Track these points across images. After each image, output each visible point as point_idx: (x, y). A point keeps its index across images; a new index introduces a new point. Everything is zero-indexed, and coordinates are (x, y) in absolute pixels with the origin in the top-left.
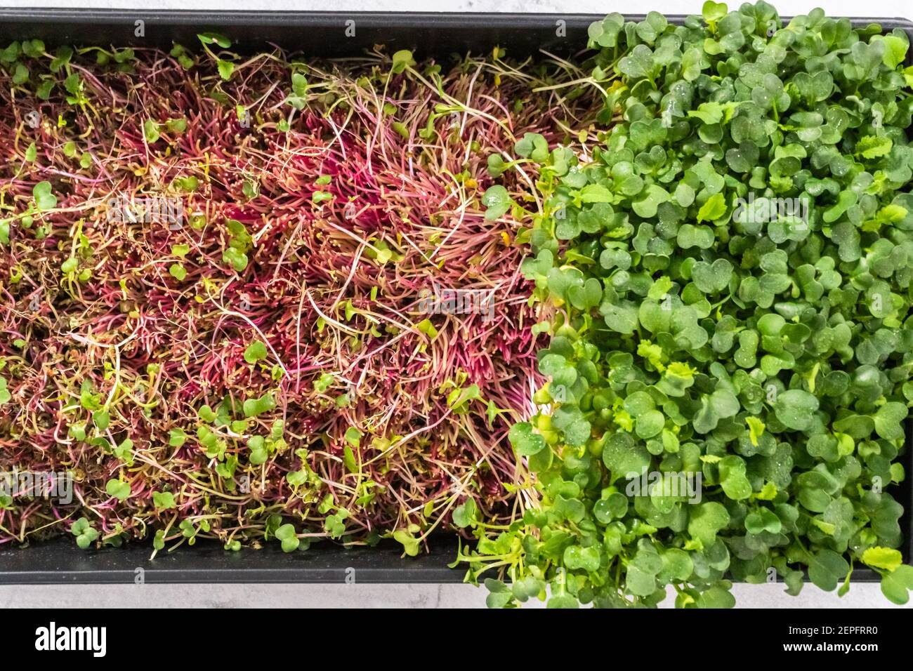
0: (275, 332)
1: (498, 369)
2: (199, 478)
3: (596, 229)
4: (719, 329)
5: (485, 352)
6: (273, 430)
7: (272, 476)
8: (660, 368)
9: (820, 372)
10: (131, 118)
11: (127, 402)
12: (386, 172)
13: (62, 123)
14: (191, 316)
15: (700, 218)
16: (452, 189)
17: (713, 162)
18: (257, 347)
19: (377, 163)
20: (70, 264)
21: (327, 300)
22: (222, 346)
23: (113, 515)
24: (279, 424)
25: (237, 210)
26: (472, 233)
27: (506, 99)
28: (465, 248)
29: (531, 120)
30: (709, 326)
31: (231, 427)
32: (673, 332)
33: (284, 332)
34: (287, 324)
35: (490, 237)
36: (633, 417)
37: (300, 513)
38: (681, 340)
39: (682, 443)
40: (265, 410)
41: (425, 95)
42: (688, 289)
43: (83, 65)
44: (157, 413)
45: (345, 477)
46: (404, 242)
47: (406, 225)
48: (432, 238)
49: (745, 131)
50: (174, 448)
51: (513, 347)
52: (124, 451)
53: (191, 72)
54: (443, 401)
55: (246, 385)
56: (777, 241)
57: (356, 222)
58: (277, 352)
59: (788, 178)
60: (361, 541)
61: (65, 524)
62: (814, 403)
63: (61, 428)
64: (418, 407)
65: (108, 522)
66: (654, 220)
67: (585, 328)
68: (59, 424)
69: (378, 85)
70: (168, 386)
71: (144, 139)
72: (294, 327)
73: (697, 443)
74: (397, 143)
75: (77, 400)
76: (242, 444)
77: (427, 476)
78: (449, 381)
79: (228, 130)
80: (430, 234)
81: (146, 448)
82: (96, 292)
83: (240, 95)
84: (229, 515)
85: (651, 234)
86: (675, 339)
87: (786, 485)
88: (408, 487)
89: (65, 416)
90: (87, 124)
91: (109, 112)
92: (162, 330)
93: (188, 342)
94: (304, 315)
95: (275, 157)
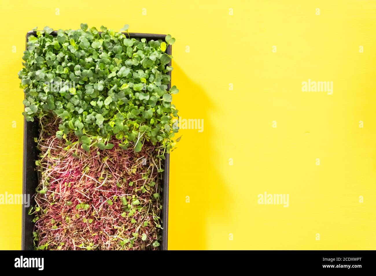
2: (143, 216)
10: (51, 232)
11: (123, 234)
12: (66, 168)
13: (53, 249)
19: (64, 170)
20: (88, 248)
23: (153, 237)
27: (48, 137)
31: (130, 208)
33: (106, 195)
40: (126, 200)
43: (38, 244)
44: (126, 227)
46: (84, 163)
50: (136, 222)
52: (135, 235)
53: (40, 217)
55: (119, 204)
58: (111, 196)
60: (161, 175)
69: (44, 170)
70: (120, 223)
71: (57, 229)
72: (106, 192)
75: (123, 246)
82: (96, 241)
83: (46, 205)
89: (127, 249)
91: (50, 238)
95: (61, 197)
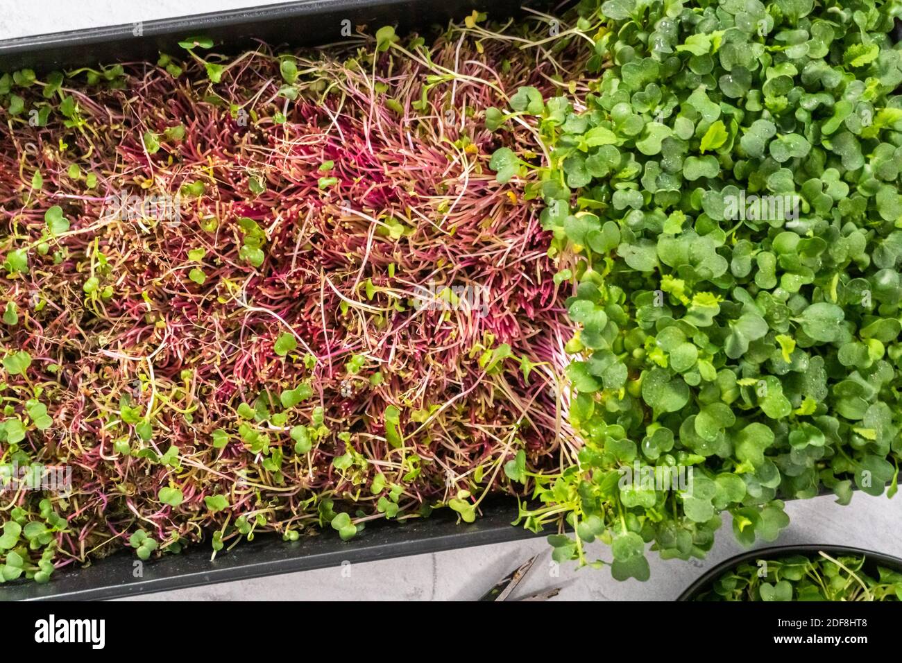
0: (301, 321)
1: (523, 327)
2: (248, 475)
3: (604, 172)
4: (737, 255)
5: (508, 311)
6: (313, 417)
7: (318, 463)
8: (685, 300)
9: (840, 283)
10: (130, 133)
11: (166, 410)
12: (386, 149)
13: (63, 147)
14: (216, 318)
15: (702, 149)
16: (454, 157)
17: (707, 92)
18: (286, 339)
19: (376, 142)
20: (91, 284)
21: (347, 284)
22: (251, 343)
23: (167, 523)
24: (318, 411)
25: (247, 207)
26: (478, 197)
27: (492, 61)
28: (474, 212)
29: (520, 78)
30: (726, 253)
31: (271, 421)
32: (694, 263)
33: (309, 321)
34: (311, 312)
35: (497, 199)
36: (666, 353)
37: (351, 495)
38: (701, 271)
39: (718, 370)
40: (302, 399)
41: (413, 69)
42: (701, 220)
43: (75, 87)
44: (197, 417)
45: (389, 454)
46: (413, 215)
47: (413, 198)
48: (441, 207)
49: (734, 57)
50: (218, 450)
51: (535, 303)
52: (171, 458)
53: (182, 79)
54: (475, 365)
55: (279, 377)
56: (780, 160)
57: (365, 202)
58: (306, 341)
59: (782, 97)
60: (414, 513)
61: (122, 539)
62: (839, 314)
63: (105, 445)
64: (452, 375)
65: (164, 531)
66: (658, 157)
67: (607, 271)
68: (103, 441)
69: (366, 65)
70: (204, 390)
71: (146, 151)
72: (319, 314)
73: (732, 369)
74: (393, 120)
75: (117, 415)
76: (284, 436)
77: (469, 441)
78: (478, 346)
79: (227, 131)
80: (438, 204)
81: (192, 453)
82: (120, 308)
83: (233, 96)
84: (281, 507)
85: (658, 171)
86: (696, 270)
87: (823, 397)
88: (452, 455)
89: (108, 433)
90: (88, 145)
91: (107, 130)
92: (190, 335)
93: (217, 344)
94: (326, 301)
95: (276, 150)
